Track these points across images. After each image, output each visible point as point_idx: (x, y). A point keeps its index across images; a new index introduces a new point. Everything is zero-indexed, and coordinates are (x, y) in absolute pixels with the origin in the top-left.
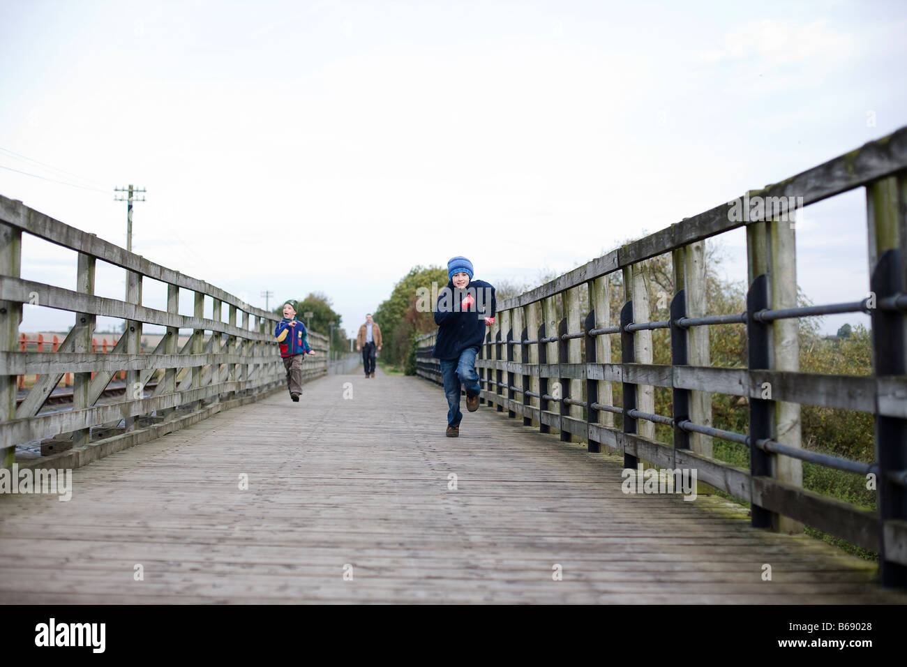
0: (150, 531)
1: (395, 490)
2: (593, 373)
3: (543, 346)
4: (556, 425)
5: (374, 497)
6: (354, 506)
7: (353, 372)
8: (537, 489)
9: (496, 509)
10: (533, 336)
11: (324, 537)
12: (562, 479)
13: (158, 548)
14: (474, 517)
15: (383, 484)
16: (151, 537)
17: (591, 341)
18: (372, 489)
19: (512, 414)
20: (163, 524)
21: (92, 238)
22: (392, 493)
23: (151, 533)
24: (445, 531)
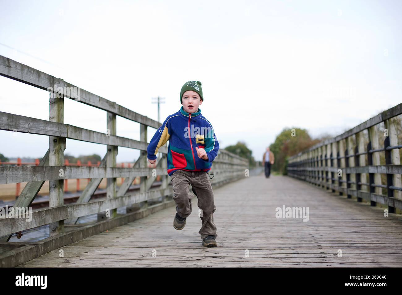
0: (177, 243)
1: (284, 224)
2: (372, 170)
3: (347, 159)
4: (355, 195)
5: (275, 227)
6: (266, 232)
7: (259, 175)
8: (349, 223)
9: (331, 232)
10: (342, 154)
11: (255, 245)
12: (360, 218)
13: (182, 251)
14: (321, 235)
15: (278, 222)
16: (178, 246)
17: (370, 155)
18: (274, 224)
19: (334, 191)
20: (183, 241)
21: (146, 118)
22: (283, 226)
23: (178, 245)
24: (309, 242)
